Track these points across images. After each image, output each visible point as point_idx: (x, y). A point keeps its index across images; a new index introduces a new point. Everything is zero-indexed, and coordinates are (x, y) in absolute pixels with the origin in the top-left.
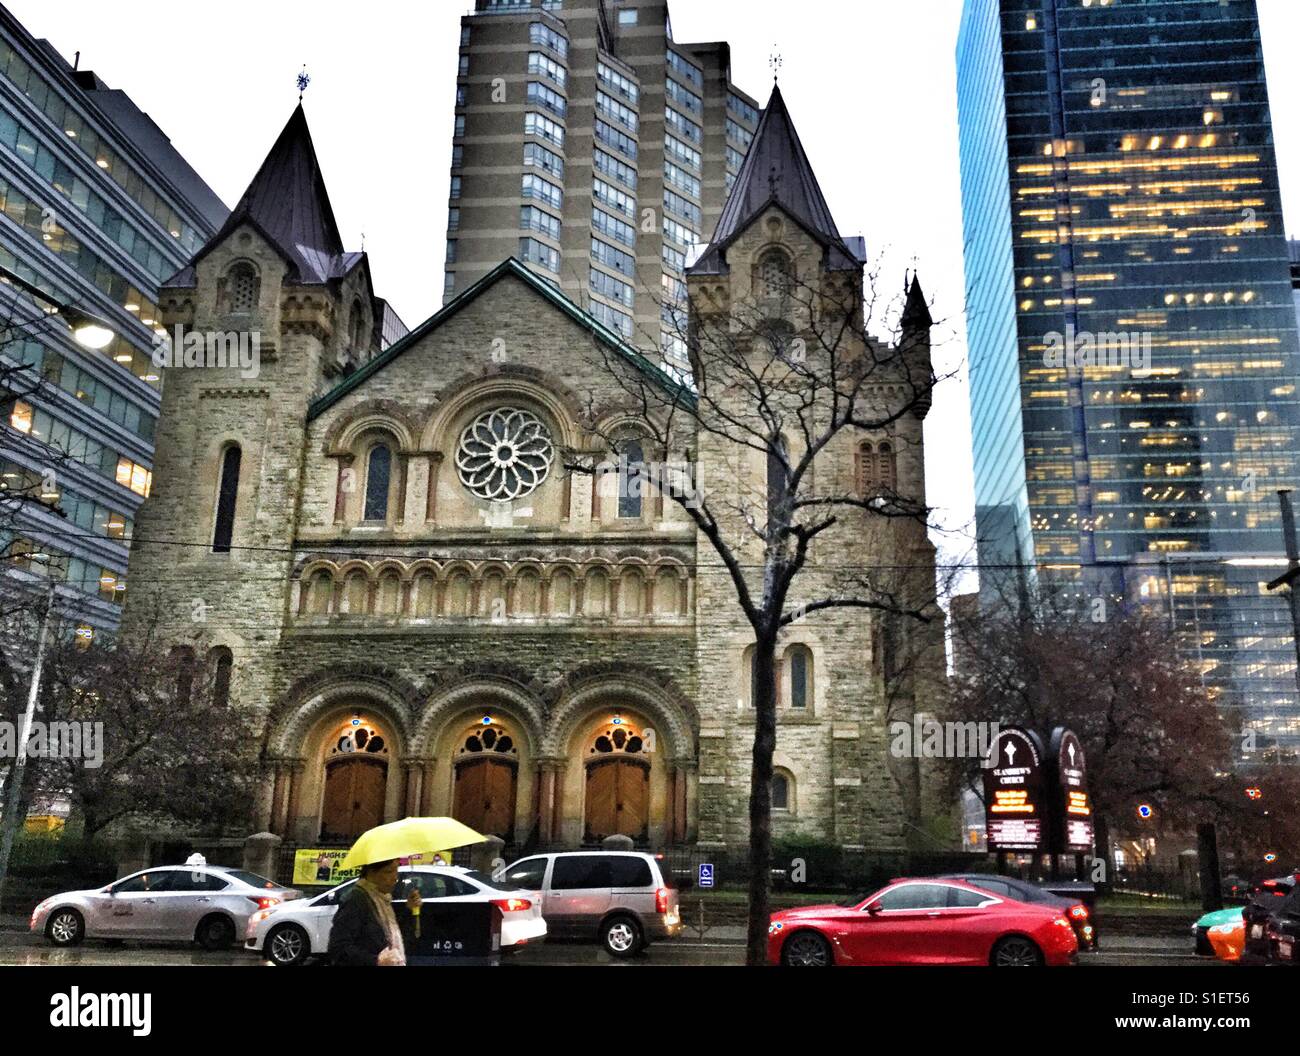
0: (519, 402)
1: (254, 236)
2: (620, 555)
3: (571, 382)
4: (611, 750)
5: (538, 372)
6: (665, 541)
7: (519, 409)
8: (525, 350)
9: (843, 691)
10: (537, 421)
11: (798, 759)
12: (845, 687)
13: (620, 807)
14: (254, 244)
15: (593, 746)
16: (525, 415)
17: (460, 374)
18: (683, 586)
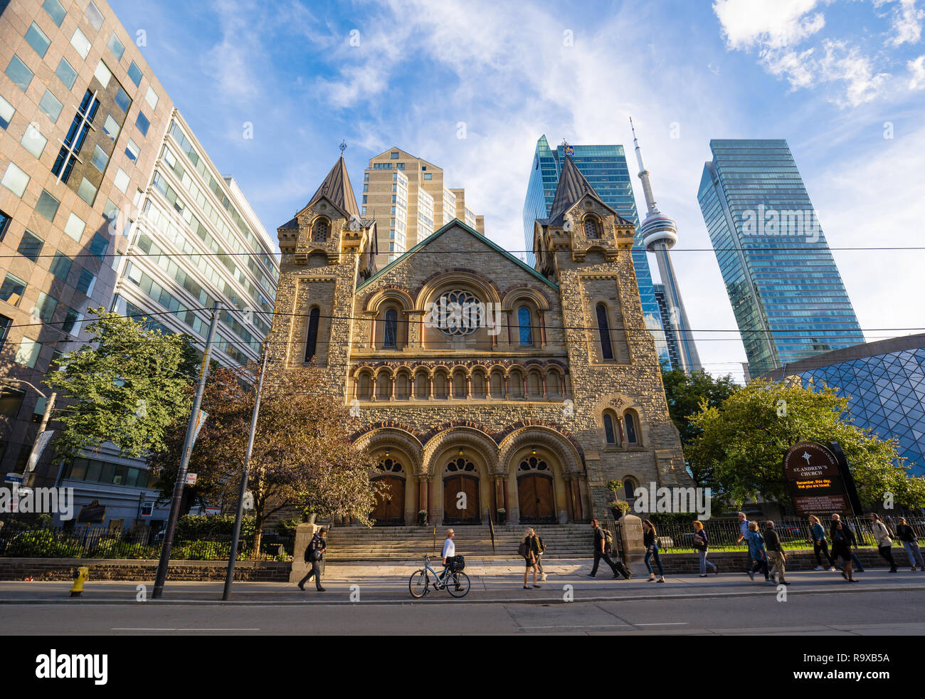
0: (463, 287)
1: (328, 205)
2: (528, 363)
3: (492, 276)
4: (529, 469)
5: (474, 272)
6: (551, 356)
7: (463, 290)
8: (466, 261)
9: (657, 433)
10: (473, 296)
11: (639, 471)
12: (658, 431)
13: (538, 501)
14: (327, 209)
15: (519, 467)
16: (467, 294)
17: (433, 272)
18: (563, 380)
